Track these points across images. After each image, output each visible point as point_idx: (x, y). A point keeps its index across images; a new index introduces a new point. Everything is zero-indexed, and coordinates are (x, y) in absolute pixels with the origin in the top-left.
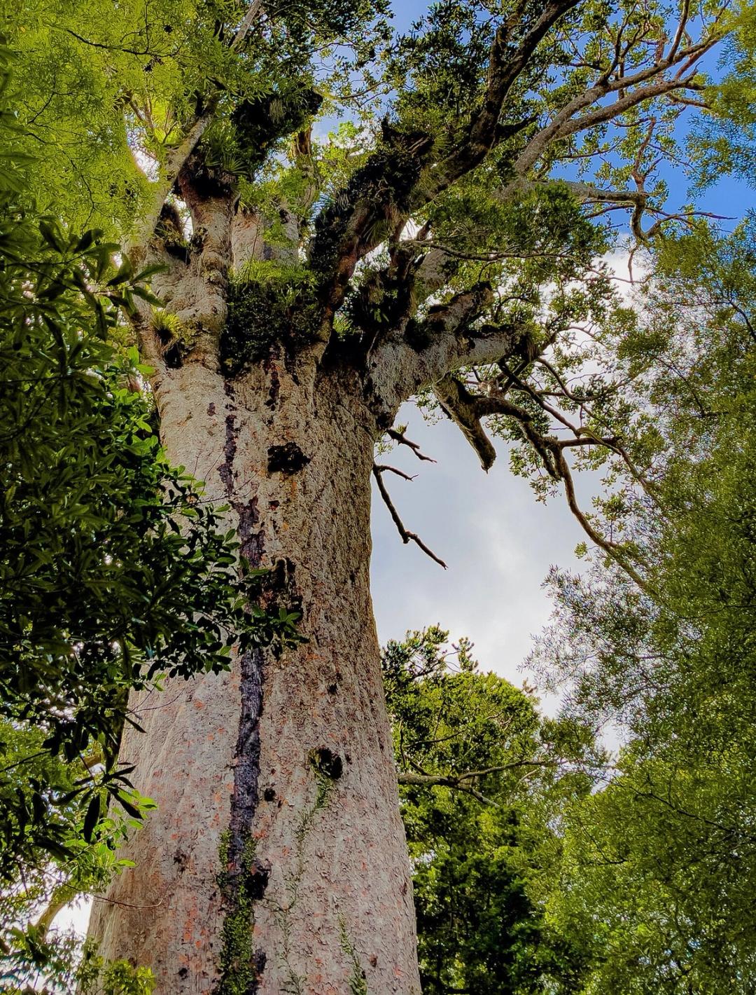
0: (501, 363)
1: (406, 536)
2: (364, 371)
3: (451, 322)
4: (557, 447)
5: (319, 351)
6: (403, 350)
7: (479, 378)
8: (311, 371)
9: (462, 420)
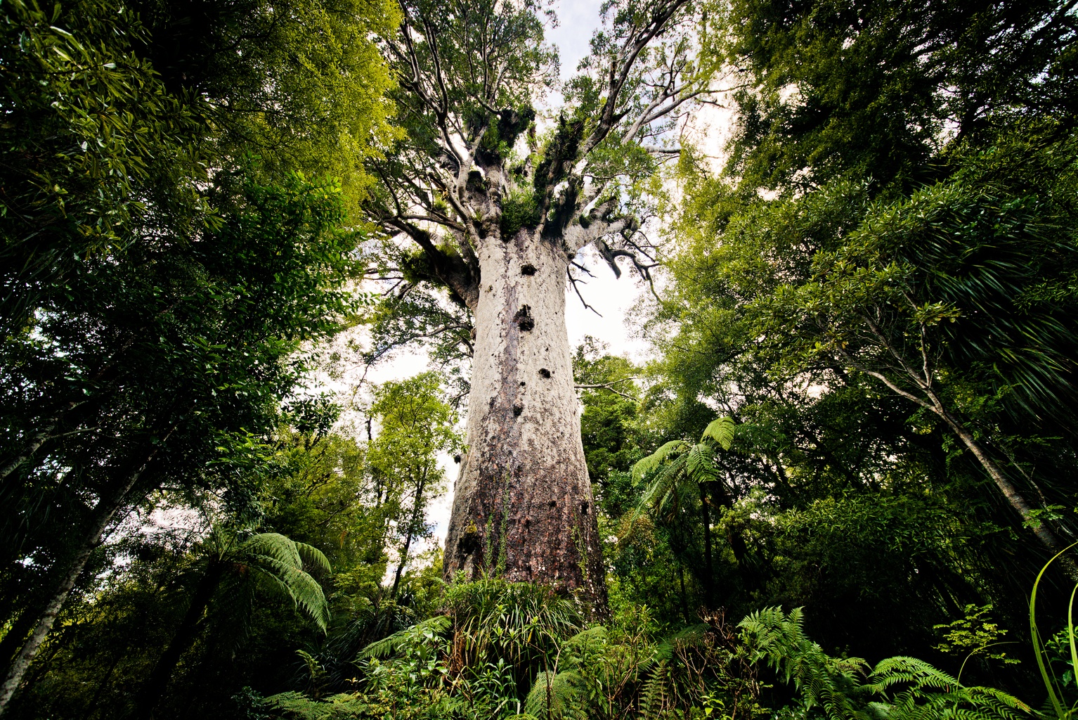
0: (622, 233)
1: (586, 306)
2: (561, 236)
3: (599, 214)
4: (646, 268)
5: (540, 228)
6: (579, 227)
7: (615, 241)
8: (537, 236)
9: (607, 259)
